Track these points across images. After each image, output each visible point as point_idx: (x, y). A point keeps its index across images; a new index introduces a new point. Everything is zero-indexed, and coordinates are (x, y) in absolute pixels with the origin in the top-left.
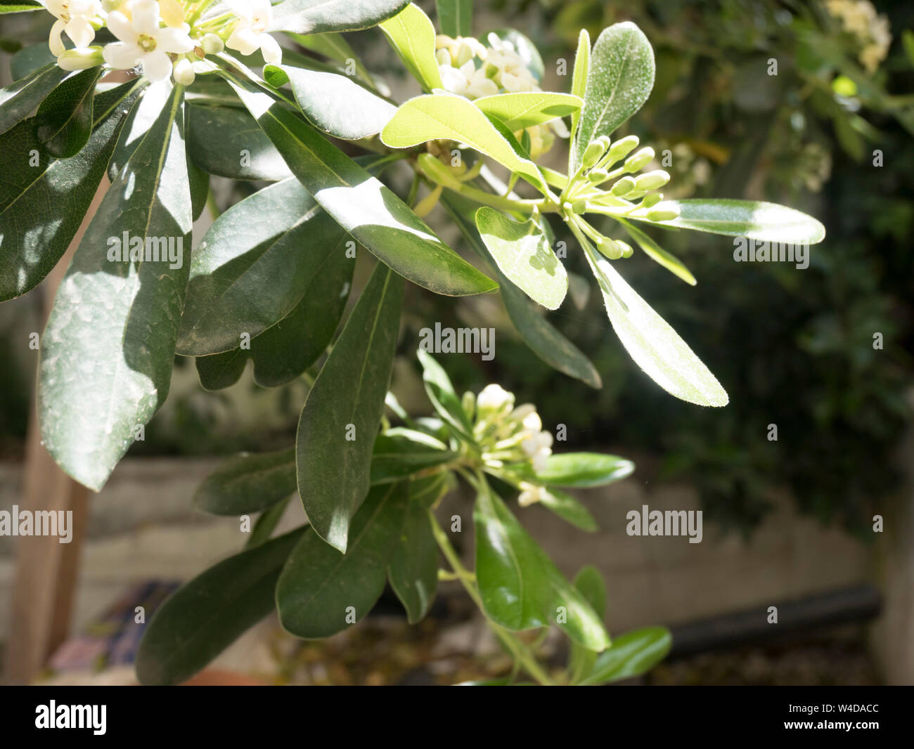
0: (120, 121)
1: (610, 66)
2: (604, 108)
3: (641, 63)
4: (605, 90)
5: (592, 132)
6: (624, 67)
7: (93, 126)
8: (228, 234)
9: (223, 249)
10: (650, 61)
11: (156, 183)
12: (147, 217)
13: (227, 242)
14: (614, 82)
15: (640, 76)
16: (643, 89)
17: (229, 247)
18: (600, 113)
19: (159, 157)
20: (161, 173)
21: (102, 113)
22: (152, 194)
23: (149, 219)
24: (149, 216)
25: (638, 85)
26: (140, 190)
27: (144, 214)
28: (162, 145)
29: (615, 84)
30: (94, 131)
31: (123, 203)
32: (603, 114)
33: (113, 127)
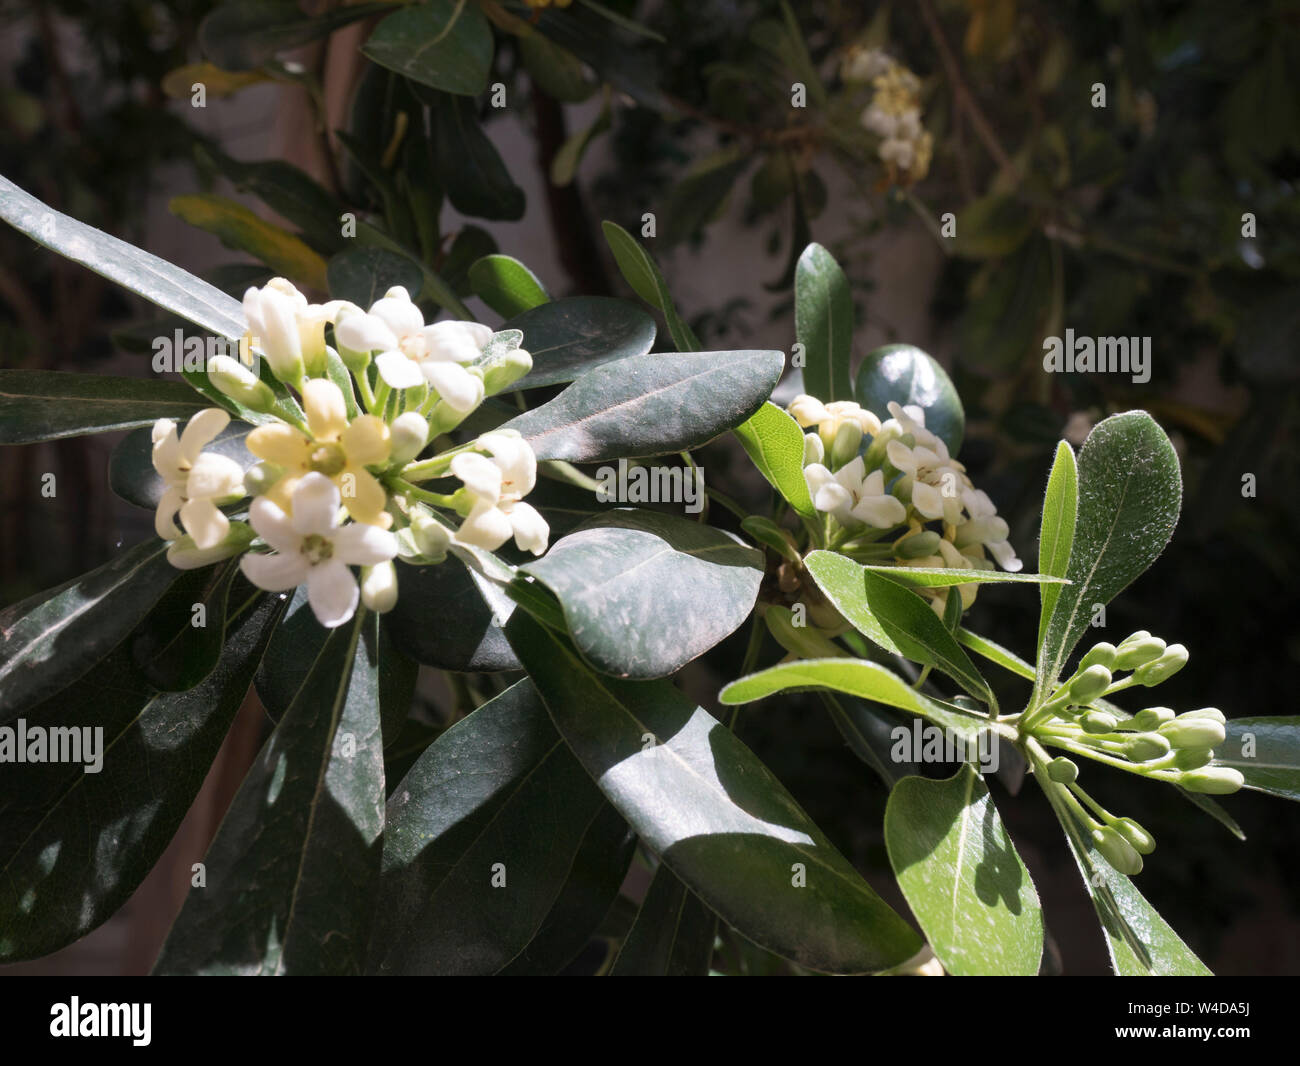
0: (273, 612)
1: (1105, 489)
2: (1094, 561)
3: (1160, 481)
4: (1097, 529)
5: (1074, 604)
6: (1130, 489)
7: (226, 624)
8: (446, 776)
9: (437, 806)
10: (1175, 476)
11: (326, 753)
12: (306, 823)
13: (444, 793)
14: (1113, 516)
15: (1157, 505)
16: (1163, 526)
17: (446, 802)
18: (1089, 570)
19: (332, 704)
20: (335, 732)
21: (244, 600)
22: (316, 777)
23: (310, 827)
24: (311, 821)
25: (1153, 520)
26: (296, 778)
27: (302, 820)
28: (339, 679)
29: (1113, 519)
30: (228, 637)
31: (266, 812)
32: (1093, 570)
33: (261, 624)
